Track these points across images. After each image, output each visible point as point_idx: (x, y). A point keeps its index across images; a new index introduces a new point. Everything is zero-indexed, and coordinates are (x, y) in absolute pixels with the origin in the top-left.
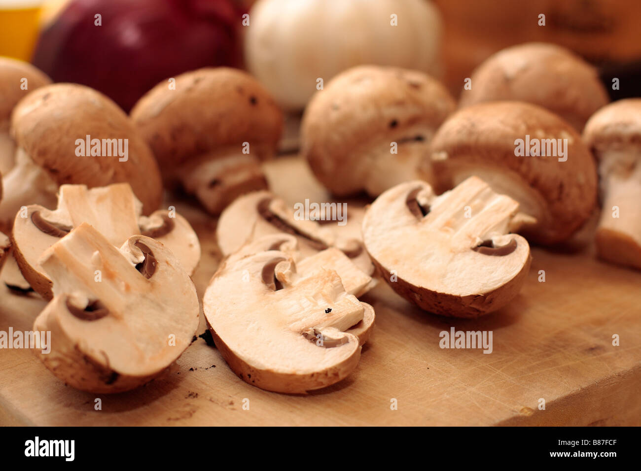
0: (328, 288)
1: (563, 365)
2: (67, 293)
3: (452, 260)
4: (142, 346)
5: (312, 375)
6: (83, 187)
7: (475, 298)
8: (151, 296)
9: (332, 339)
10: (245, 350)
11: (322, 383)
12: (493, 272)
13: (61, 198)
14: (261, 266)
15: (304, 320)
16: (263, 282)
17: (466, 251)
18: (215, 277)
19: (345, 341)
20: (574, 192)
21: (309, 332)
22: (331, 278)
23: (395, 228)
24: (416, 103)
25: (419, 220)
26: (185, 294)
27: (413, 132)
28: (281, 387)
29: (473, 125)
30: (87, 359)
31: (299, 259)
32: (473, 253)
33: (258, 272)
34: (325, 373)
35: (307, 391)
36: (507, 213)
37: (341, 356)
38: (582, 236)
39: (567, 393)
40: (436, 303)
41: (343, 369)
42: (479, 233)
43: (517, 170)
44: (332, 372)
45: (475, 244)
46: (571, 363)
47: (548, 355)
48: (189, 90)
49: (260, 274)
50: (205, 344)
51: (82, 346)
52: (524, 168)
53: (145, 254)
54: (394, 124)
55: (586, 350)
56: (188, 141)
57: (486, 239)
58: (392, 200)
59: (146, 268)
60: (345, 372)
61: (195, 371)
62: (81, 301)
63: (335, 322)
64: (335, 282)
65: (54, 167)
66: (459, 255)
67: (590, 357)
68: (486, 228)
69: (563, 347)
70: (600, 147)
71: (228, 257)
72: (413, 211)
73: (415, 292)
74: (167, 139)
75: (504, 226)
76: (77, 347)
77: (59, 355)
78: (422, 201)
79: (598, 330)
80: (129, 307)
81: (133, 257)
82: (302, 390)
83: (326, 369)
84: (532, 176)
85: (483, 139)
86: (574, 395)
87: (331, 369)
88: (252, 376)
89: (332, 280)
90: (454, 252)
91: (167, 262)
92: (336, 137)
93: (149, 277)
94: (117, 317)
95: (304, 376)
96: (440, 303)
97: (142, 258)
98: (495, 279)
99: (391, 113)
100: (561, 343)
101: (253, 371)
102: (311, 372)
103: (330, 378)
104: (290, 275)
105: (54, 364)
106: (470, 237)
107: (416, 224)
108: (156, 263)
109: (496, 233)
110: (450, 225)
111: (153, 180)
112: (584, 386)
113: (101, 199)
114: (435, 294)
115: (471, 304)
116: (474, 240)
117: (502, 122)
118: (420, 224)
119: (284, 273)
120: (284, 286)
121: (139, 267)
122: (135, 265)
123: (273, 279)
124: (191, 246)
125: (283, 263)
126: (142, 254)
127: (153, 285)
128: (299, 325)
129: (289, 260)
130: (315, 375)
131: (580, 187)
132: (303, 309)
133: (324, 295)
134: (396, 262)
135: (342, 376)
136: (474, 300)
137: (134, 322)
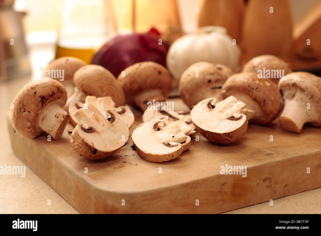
0: (175, 130)
1: (256, 158)
2: (82, 124)
3: (220, 122)
4: (106, 143)
5: (164, 155)
6: (95, 97)
7: (225, 134)
8: (112, 128)
9: (173, 145)
10: (143, 148)
11: (168, 159)
12: (232, 126)
13: (87, 100)
14: (153, 124)
15: (164, 140)
16: (153, 129)
17: (225, 120)
18: (138, 127)
19: (177, 145)
20: (270, 103)
21: (166, 143)
22: (176, 127)
23: (202, 113)
24: (219, 74)
25: (211, 110)
26: (124, 129)
27: (218, 85)
28: (154, 160)
29: (234, 79)
30: (86, 144)
31: (168, 123)
32: (227, 120)
33: (152, 125)
34: (169, 155)
35: (163, 162)
36: (241, 107)
37: (175, 149)
38: (275, 121)
39: (254, 166)
40: (213, 137)
41: (175, 154)
42: (230, 114)
43: (249, 95)
44: (171, 155)
45: (228, 117)
46: (259, 158)
47: (252, 156)
48: (137, 68)
49: (153, 127)
50: (132, 149)
51: (85, 140)
52: (251, 94)
53: (111, 116)
54: (210, 81)
55: (266, 155)
56: (136, 86)
57: (232, 116)
58: (203, 104)
59: (111, 120)
60: (176, 155)
61: (127, 156)
62: (86, 126)
63: (176, 140)
64: (178, 129)
65: (86, 91)
66: (223, 121)
67: (267, 157)
68: (233, 112)
69: (259, 153)
70: (283, 89)
71: (145, 122)
72: (209, 107)
73: (206, 133)
74: (129, 85)
75: (239, 111)
76: (83, 140)
77: (78, 144)
78: (213, 104)
79: (273, 149)
80: (103, 131)
81: (107, 116)
82: (161, 161)
83: (169, 153)
84: (254, 97)
85: (237, 84)
86: (257, 167)
87: (171, 153)
88: (145, 156)
89: (177, 128)
90: (221, 120)
91: (119, 119)
92: (189, 86)
93: (111, 123)
94: (98, 133)
95: (161, 156)
96: (214, 136)
97: (110, 117)
98: (233, 128)
99: (208, 77)
100: (258, 152)
101: (145, 155)
102: (164, 154)
103: (171, 157)
104: (163, 127)
105: (76, 147)
106: (227, 115)
107: (210, 111)
108: (115, 119)
109: (235, 113)
110: (221, 111)
111: (122, 97)
112: (261, 164)
113: (100, 101)
114: (212, 133)
115: (224, 137)
116: (228, 116)
117: (244, 78)
118: (211, 111)
119: (160, 125)
120: (160, 130)
121: (109, 119)
122: (107, 118)
123: (157, 128)
124: (131, 118)
125: (161, 122)
126: (110, 115)
127: (113, 125)
128: (163, 141)
129: (163, 122)
130: (165, 155)
131: (272, 101)
132: (165, 136)
133: (173, 132)
134: (201, 123)
135: (175, 157)
136: (226, 135)
137: (105, 136)
